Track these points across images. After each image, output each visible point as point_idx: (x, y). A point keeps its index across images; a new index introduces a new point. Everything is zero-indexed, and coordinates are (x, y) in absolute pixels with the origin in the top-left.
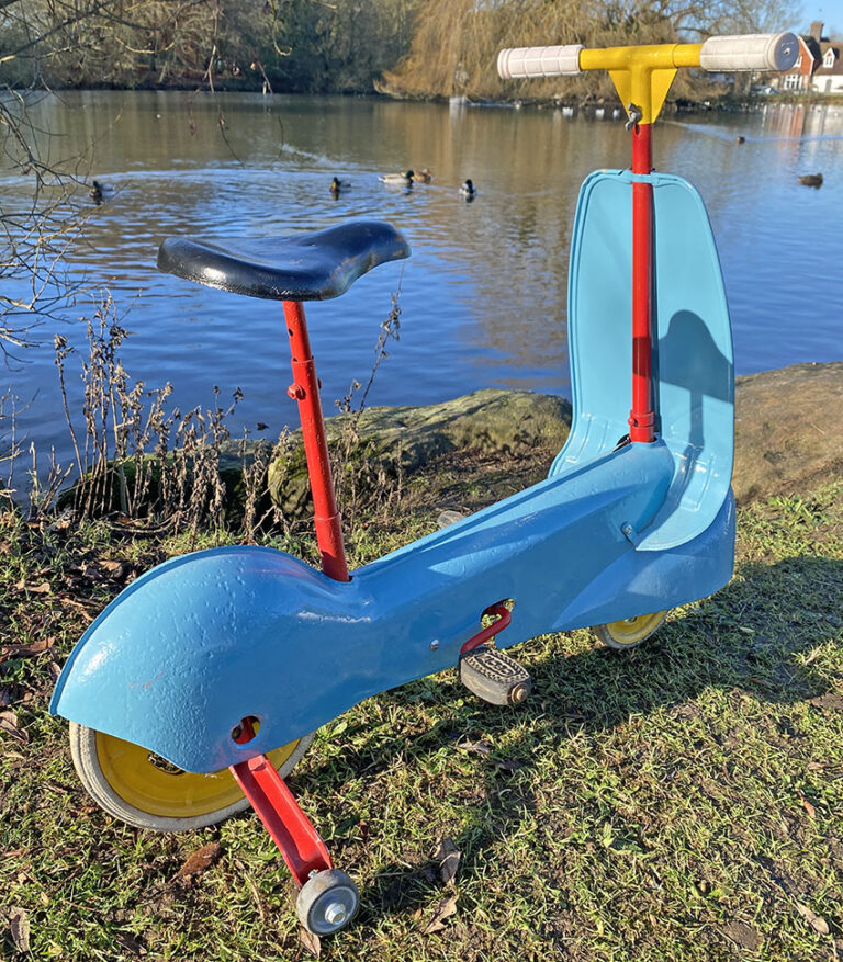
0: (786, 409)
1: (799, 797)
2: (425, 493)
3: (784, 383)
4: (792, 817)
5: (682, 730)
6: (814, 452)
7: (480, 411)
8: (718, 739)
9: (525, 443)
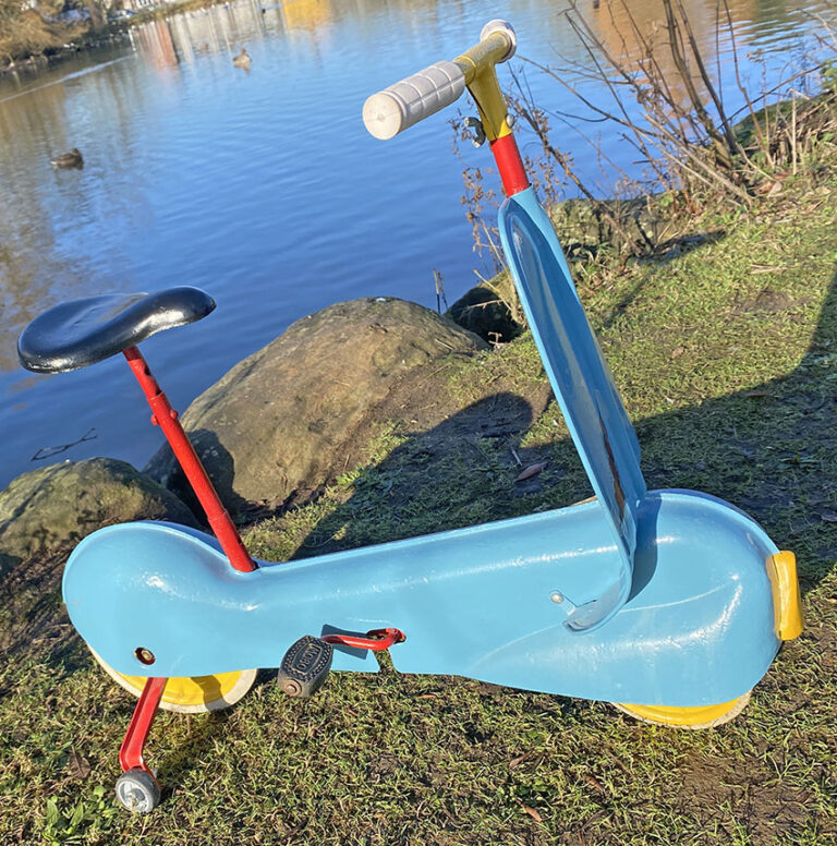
0: (307, 375)
1: (519, 807)
2: (11, 626)
3: (294, 349)
4: (523, 830)
5: (391, 789)
6: (349, 406)
7: (27, 508)
8: (425, 781)
9: (91, 521)
